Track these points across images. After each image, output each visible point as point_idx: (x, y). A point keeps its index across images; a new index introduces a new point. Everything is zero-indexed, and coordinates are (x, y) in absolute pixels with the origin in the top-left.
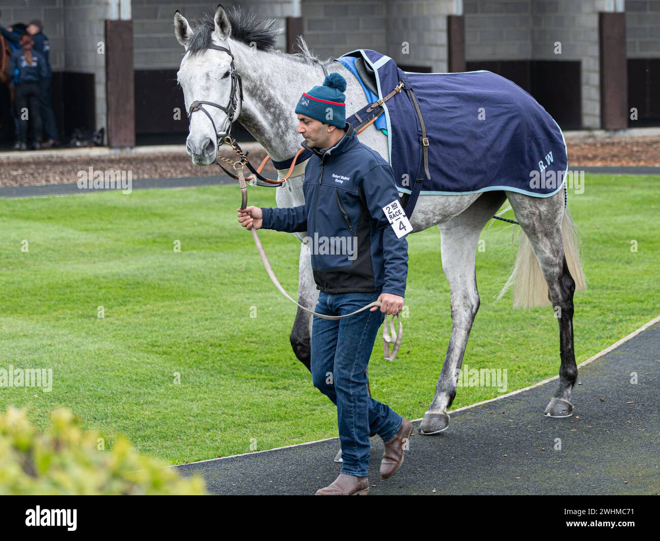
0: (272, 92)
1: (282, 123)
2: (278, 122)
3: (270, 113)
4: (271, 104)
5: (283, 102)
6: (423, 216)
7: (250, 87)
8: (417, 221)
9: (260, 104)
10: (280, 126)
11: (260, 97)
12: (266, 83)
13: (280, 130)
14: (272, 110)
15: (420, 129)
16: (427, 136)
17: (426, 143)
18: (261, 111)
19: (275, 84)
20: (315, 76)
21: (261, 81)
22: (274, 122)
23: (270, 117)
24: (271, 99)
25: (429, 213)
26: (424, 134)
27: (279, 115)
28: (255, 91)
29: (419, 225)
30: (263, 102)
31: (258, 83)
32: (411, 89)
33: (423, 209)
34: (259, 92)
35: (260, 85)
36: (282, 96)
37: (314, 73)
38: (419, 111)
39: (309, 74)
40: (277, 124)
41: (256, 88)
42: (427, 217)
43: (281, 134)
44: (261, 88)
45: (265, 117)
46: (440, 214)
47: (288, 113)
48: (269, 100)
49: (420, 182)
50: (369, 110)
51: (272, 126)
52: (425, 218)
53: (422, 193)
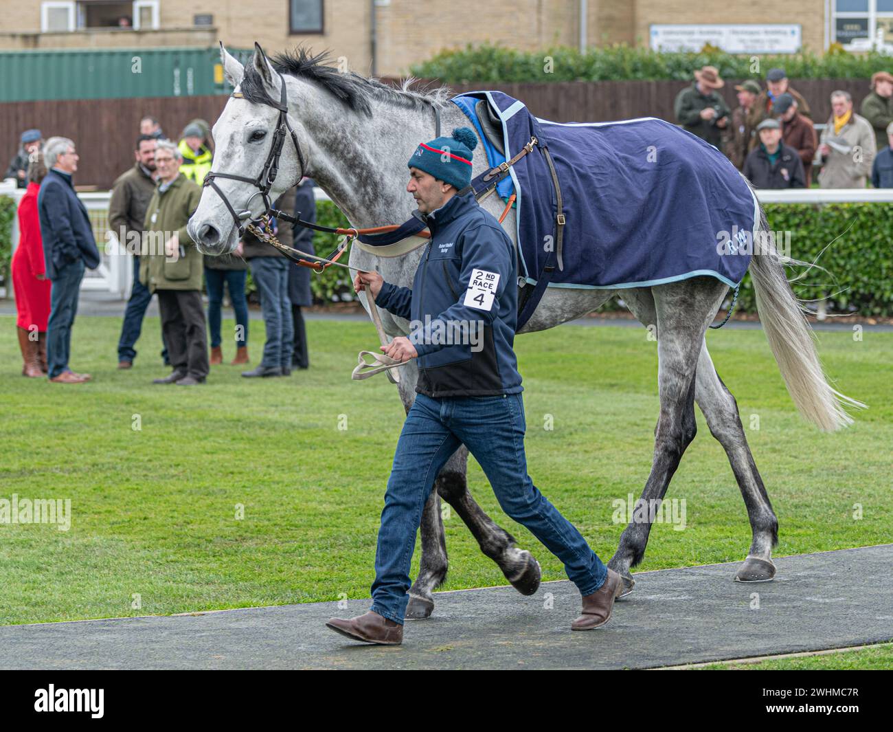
0: (359, 147)
1: (369, 189)
2: (365, 187)
3: (355, 174)
4: (357, 162)
5: (372, 161)
6: (548, 313)
7: (328, 141)
8: (539, 319)
9: (342, 162)
10: (367, 193)
11: (342, 153)
12: (351, 134)
13: (367, 198)
14: (358, 171)
15: (555, 203)
16: (564, 212)
17: (562, 221)
18: (342, 172)
19: (363, 136)
20: (422, 128)
21: (344, 132)
22: (359, 186)
23: (354, 179)
24: (357, 156)
25: (557, 310)
26: (560, 209)
27: (367, 178)
28: (335, 146)
29: (542, 324)
30: (345, 161)
31: (340, 134)
32: (546, 147)
33: (549, 304)
34: (341, 147)
35: (343, 138)
36: (371, 153)
37: (420, 123)
38: (555, 177)
39: (413, 125)
40: (363, 189)
41: (337, 141)
42: (554, 314)
43: (368, 202)
44: (344, 141)
45: (348, 179)
46: (570, 311)
47: (378, 177)
48: (354, 158)
49: (550, 271)
50: (487, 178)
51: (356, 191)
52: (551, 315)
53: (550, 284)
